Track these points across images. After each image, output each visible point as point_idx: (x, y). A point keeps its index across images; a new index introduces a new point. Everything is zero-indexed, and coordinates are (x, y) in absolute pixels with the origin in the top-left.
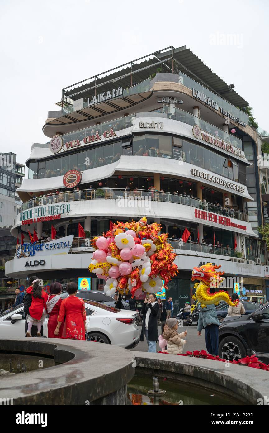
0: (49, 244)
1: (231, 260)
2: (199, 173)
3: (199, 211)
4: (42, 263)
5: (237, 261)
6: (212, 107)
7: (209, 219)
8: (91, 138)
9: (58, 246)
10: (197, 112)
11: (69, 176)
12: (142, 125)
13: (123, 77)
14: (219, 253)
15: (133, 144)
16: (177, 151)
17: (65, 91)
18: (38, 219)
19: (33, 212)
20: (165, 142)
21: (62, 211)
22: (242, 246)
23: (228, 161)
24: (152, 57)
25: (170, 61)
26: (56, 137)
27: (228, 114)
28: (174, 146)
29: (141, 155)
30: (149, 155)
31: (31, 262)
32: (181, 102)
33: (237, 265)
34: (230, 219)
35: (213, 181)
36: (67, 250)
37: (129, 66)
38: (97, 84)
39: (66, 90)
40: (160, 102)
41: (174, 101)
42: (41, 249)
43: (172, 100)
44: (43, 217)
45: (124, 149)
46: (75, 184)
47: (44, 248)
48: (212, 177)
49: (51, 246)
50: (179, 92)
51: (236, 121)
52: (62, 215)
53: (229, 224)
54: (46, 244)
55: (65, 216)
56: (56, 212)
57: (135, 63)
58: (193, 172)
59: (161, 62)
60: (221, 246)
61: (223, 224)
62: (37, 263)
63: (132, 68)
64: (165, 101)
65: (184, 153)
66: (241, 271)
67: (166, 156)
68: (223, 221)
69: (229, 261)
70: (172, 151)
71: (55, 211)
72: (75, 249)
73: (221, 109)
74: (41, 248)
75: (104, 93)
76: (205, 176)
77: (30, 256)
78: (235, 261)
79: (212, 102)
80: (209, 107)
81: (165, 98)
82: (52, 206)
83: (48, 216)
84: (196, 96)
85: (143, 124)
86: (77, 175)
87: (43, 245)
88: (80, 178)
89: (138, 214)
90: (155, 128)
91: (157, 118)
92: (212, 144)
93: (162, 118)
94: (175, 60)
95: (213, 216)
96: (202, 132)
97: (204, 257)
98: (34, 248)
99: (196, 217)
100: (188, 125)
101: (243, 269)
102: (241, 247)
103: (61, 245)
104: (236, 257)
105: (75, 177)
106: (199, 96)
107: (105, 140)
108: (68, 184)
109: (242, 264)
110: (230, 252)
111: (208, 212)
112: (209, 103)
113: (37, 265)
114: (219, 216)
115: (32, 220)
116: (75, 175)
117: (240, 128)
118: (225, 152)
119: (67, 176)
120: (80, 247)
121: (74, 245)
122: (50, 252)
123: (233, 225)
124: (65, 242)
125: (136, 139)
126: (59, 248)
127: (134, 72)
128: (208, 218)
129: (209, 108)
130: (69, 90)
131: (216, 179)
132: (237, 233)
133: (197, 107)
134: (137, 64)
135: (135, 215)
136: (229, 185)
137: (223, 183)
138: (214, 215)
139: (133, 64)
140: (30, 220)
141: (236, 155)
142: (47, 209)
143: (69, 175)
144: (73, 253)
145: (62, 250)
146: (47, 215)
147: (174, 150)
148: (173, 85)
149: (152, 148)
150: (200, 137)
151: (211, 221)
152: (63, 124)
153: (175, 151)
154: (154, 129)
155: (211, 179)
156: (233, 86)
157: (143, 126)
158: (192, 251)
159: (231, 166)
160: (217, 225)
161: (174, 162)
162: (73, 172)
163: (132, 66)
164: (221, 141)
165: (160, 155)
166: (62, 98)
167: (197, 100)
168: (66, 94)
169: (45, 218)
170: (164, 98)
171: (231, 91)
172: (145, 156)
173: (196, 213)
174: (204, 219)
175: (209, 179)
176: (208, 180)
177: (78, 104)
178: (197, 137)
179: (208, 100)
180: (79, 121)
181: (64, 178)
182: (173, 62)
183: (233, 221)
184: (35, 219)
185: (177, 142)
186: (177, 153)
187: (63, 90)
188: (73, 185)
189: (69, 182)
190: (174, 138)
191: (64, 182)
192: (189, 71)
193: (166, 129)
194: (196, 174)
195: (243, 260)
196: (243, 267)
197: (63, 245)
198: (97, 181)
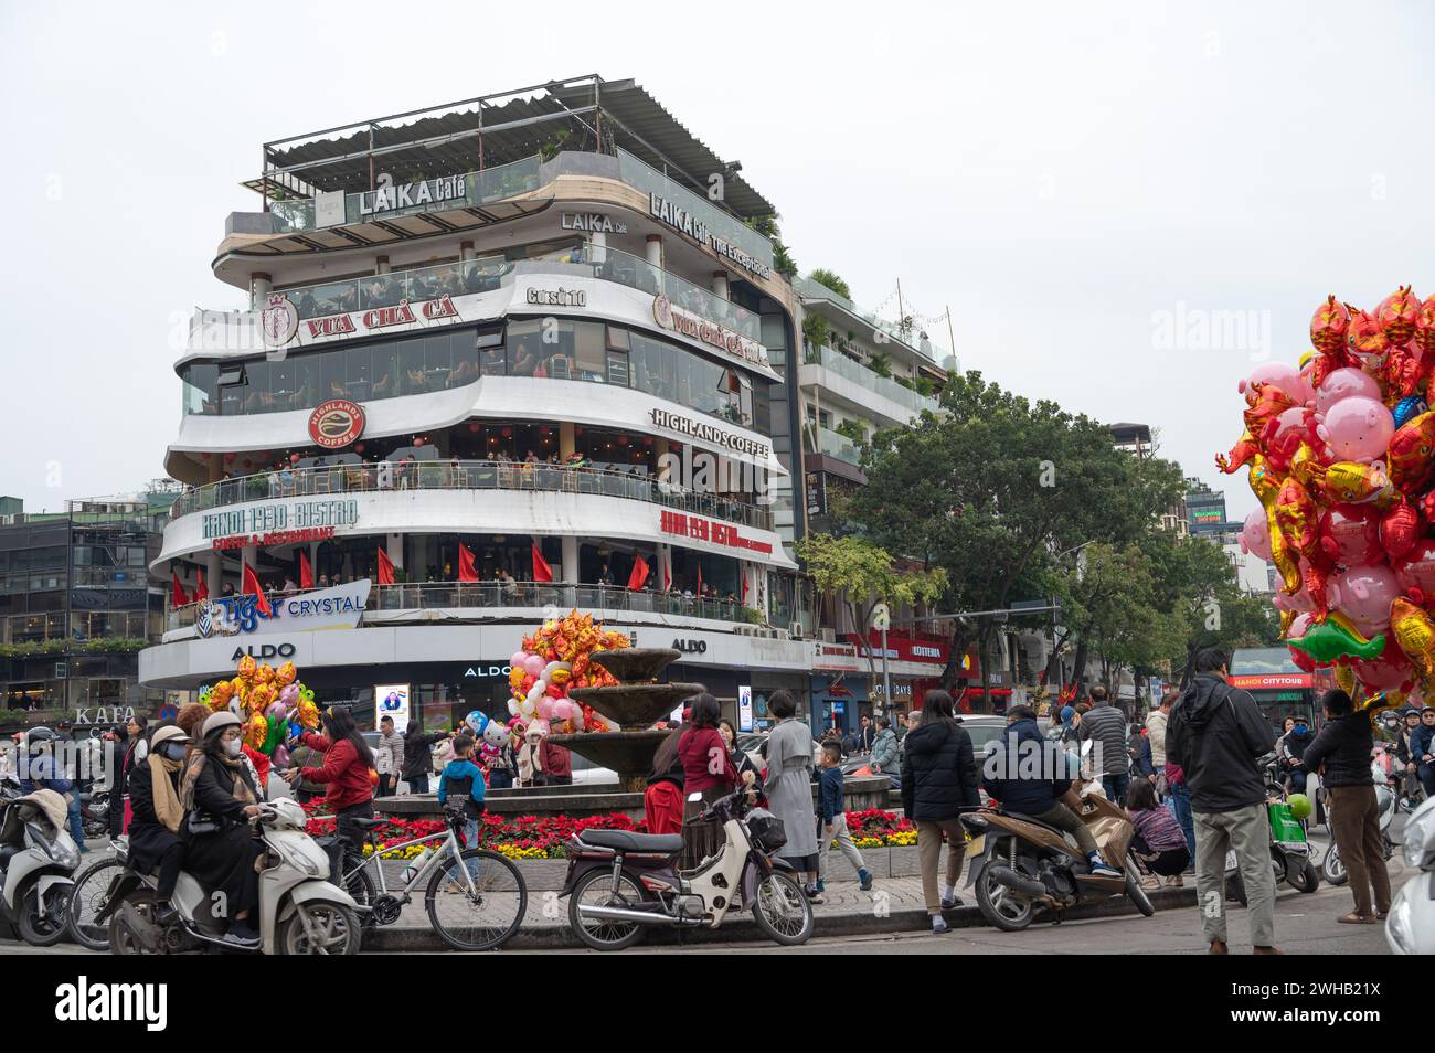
0: (299, 602)
1: (736, 632)
2: (670, 417)
3: (670, 514)
4: (287, 651)
5: (752, 632)
6: (694, 237)
7: (692, 532)
8: (387, 316)
9: (327, 606)
10: (656, 251)
11: (328, 415)
12: (533, 296)
13: (455, 137)
14: (710, 615)
15: (508, 341)
16: (618, 364)
17: (272, 150)
18: (266, 535)
19: (248, 515)
20: (589, 339)
21: (334, 518)
22: (761, 594)
23: (730, 377)
24: (540, 94)
25: (593, 114)
26: (276, 302)
27: (730, 251)
28: (610, 350)
29: (530, 374)
30: (549, 376)
31: (251, 648)
32: (623, 229)
33: (753, 644)
34: (736, 529)
35: (700, 436)
36: (354, 617)
37: (475, 108)
38: (378, 144)
39: (277, 148)
40: (569, 227)
41: (605, 226)
42: (275, 615)
43: (599, 223)
44: (282, 531)
45: (482, 353)
46: (347, 438)
47: (283, 611)
48: (698, 425)
49: (305, 607)
50: (619, 204)
51: (748, 267)
52: (337, 527)
53: (737, 541)
54: (288, 601)
55: (344, 530)
56: (318, 520)
57: (492, 102)
58: (658, 417)
59: (568, 111)
60: (713, 596)
61: (722, 542)
62: (269, 652)
63: (481, 115)
64: (580, 224)
65: (632, 367)
66: (762, 658)
67: (588, 376)
68: (722, 534)
69: (732, 633)
70: (606, 363)
71: (314, 517)
72: (372, 616)
73: (715, 239)
74: (274, 610)
75: (409, 186)
76: (682, 424)
77: (242, 632)
78: (747, 633)
79: (693, 223)
80: (687, 237)
81: (583, 217)
82: (305, 503)
83: (295, 529)
84: (656, 213)
85: (536, 295)
86: (352, 416)
87: (281, 603)
88: (360, 423)
89: (532, 528)
90: (565, 305)
91: (569, 277)
92: (695, 338)
93: (579, 278)
94: (603, 112)
95: (699, 524)
96: (675, 309)
97: (680, 627)
98: (252, 613)
99: (664, 529)
100: (641, 292)
101: (764, 651)
102: (757, 596)
103: (334, 606)
104: (747, 621)
105: (347, 420)
106: (664, 213)
107: (427, 326)
108: (325, 438)
109: (763, 639)
110: (732, 611)
111: (689, 515)
112: (688, 227)
113: (272, 656)
114: (713, 524)
115: (247, 538)
116: (345, 415)
117: (757, 283)
118: (723, 355)
119: (322, 416)
120: (382, 609)
121: (371, 605)
122: (302, 621)
123: (744, 543)
124: (348, 599)
125: (513, 330)
126: (328, 611)
127: (487, 129)
128: (689, 530)
129: (687, 240)
130: (285, 148)
131: (707, 430)
132: (749, 562)
133: (657, 237)
134: (496, 107)
135: (525, 530)
136: (735, 442)
137: (722, 439)
138: (701, 520)
139: (486, 104)
140: (241, 539)
141: (749, 360)
142: (291, 510)
143: (326, 413)
144: (367, 625)
145: (336, 618)
146: (292, 527)
147: (609, 359)
148: (604, 186)
149: (558, 356)
150: (670, 323)
151: (697, 536)
152: (279, 253)
153: (613, 364)
154: (563, 308)
155: (695, 430)
156: (737, 166)
157: (535, 298)
158: (653, 614)
159: (735, 386)
160: (708, 546)
161: (612, 393)
162: (341, 406)
163: (483, 109)
164: (715, 327)
165: (577, 375)
166: (262, 170)
167: (660, 224)
168: (275, 158)
169: (287, 533)
170: (578, 216)
171: (733, 179)
172: (541, 376)
173: (663, 520)
174: (682, 533)
175: (691, 431)
176: (688, 433)
177: (331, 204)
178: (662, 324)
179: (684, 218)
180: (328, 249)
181: (311, 420)
182: (601, 119)
183: (745, 532)
184: (255, 537)
185: (618, 339)
186: (615, 367)
187: (266, 147)
188: (339, 441)
189: (327, 432)
190: (611, 329)
191: (313, 430)
192: (635, 136)
193: (591, 309)
194: (663, 423)
195: (765, 629)
196: (766, 648)
197: (342, 605)
198: (411, 435)
